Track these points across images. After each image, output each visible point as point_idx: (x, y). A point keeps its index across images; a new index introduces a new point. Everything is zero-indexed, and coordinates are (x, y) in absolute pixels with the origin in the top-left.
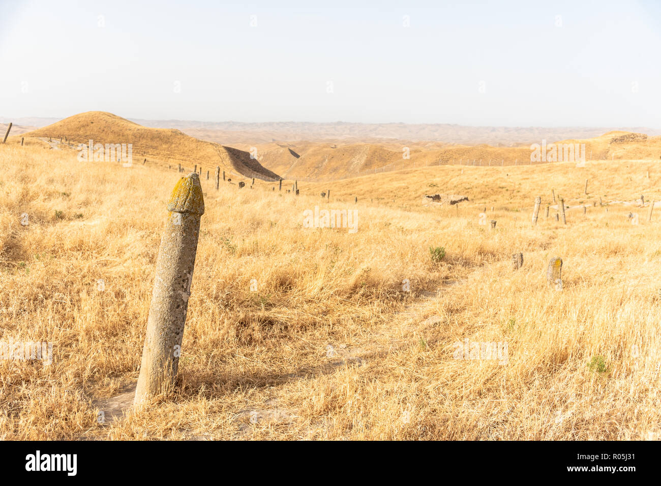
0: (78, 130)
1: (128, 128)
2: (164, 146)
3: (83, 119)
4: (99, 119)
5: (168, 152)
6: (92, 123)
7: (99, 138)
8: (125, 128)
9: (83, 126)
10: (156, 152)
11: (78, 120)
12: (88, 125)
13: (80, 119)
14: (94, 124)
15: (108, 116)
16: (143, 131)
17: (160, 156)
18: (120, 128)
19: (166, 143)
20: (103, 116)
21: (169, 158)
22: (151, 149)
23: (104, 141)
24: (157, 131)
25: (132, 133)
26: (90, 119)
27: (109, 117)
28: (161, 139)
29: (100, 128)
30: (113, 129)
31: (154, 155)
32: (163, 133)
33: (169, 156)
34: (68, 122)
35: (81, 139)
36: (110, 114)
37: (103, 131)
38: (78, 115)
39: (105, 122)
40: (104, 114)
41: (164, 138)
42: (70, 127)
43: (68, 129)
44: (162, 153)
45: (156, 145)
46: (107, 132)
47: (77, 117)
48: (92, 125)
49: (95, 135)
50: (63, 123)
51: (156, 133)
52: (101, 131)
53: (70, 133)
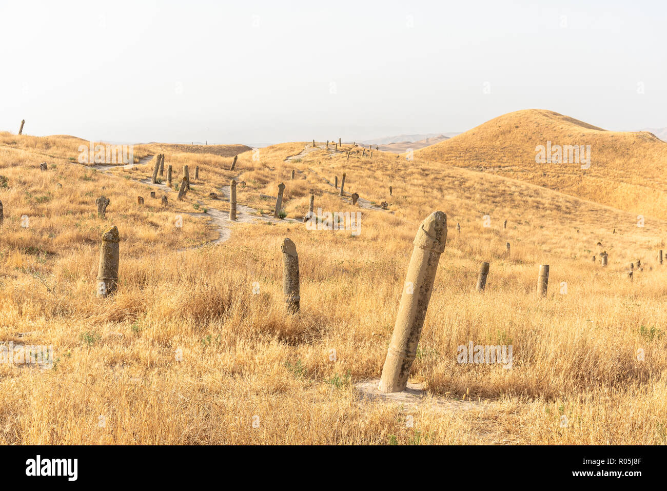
0: (495, 139)
1: (569, 133)
2: (618, 161)
3: (506, 122)
4: (528, 121)
5: (622, 172)
6: (517, 127)
7: (521, 151)
8: (562, 134)
9: (503, 133)
10: (602, 172)
11: (499, 124)
12: (510, 132)
13: (502, 123)
14: (519, 129)
15: (545, 115)
16: (591, 137)
17: (608, 178)
18: (555, 134)
19: (623, 155)
20: (536, 116)
21: (623, 181)
22: (596, 168)
23: (528, 154)
24: (612, 136)
25: (572, 140)
26: (515, 122)
27: (544, 117)
28: (615, 150)
29: (525, 136)
30: (544, 136)
31: (599, 177)
32: (622, 140)
33: (621, 179)
34: (485, 128)
35: (495, 152)
36: (548, 112)
37: (530, 139)
38: (501, 117)
39: (536, 125)
40: (540, 113)
41: (620, 147)
42: (485, 135)
43: (482, 139)
44: (611, 174)
45: (605, 160)
46: (534, 140)
47: (499, 119)
48: (516, 131)
49: (516, 146)
50: (477, 130)
51: (610, 139)
52: (526, 140)
53: (483, 144)
